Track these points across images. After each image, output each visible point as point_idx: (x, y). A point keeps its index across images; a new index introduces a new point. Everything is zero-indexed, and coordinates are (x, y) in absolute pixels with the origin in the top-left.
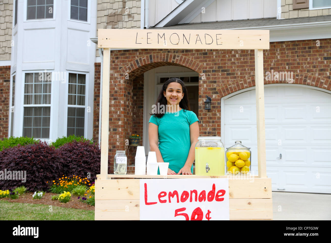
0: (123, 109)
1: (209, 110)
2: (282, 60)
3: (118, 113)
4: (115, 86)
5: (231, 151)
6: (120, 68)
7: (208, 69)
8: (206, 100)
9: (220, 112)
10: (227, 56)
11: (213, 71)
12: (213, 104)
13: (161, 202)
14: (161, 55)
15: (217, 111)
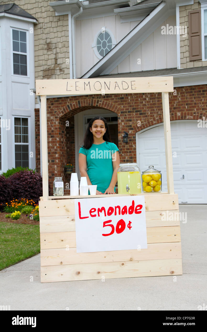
0: (58, 144)
1: (127, 143)
2: (182, 101)
3: (55, 148)
4: (52, 126)
5: (146, 174)
6: (55, 112)
7: (124, 111)
8: (124, 135)
9: (136, 144)
10: (139, 99)
11: (129, 112)
12: (130, 138)
13: (92, 216)
14: (87, 101)
15: (133, 143)
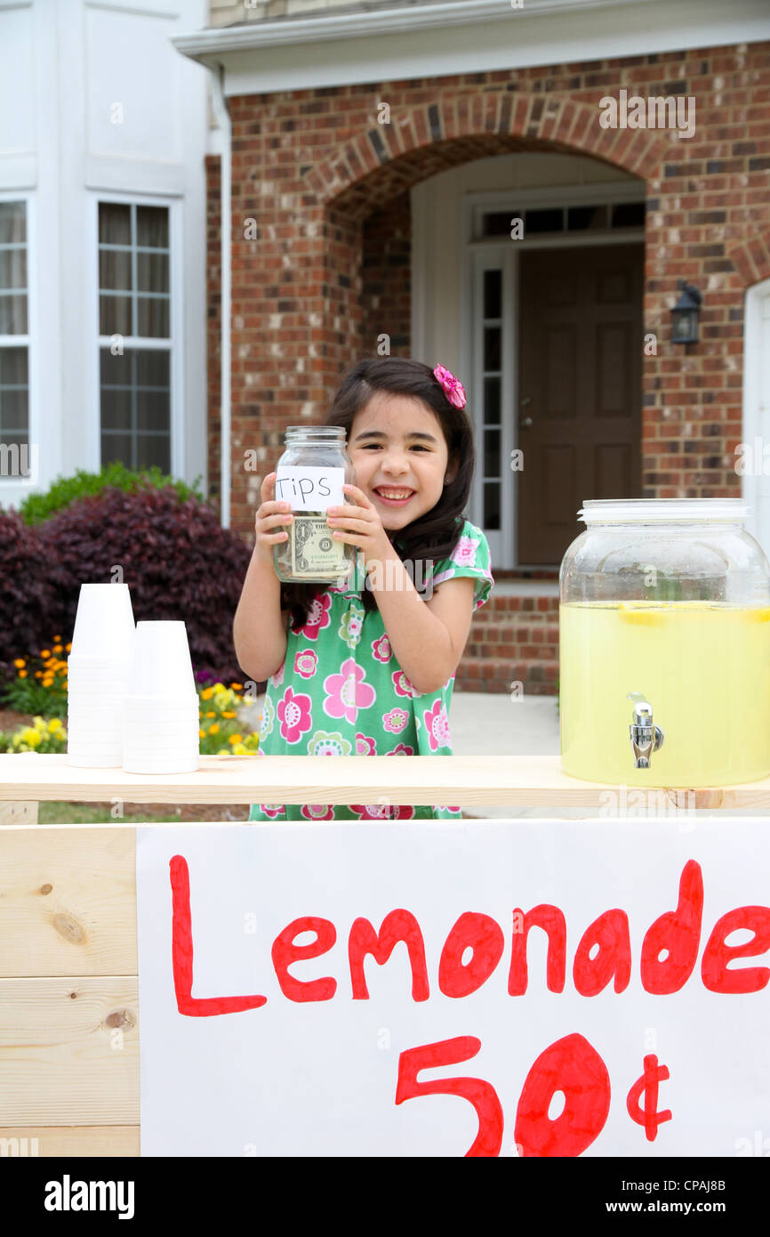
0: (317, 348)
1: (691, 347)
3: (300, 367)
4: (285, 248)
7: (687, 160)
8: (678, 300)
9: (742, 351)
11: (711, 167)
12: (711, 316)
14: (478, 104)
15: (725, 349)
